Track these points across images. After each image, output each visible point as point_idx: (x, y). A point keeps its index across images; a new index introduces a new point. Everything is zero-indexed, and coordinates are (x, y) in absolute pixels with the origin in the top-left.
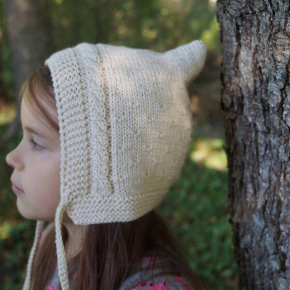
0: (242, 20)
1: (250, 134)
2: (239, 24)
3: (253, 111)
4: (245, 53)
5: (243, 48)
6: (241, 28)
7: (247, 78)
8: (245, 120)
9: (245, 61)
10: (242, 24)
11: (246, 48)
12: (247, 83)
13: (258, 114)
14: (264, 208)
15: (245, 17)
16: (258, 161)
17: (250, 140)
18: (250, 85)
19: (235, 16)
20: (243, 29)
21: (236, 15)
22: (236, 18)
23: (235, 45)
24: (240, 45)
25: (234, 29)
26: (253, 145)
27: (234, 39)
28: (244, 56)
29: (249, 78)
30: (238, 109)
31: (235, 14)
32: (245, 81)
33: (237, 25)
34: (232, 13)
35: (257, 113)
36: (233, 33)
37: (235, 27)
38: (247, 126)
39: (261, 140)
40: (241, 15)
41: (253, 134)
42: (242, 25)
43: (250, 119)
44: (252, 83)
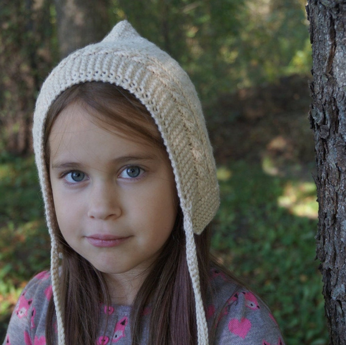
0: (338, 12)
2: (334, 17)
4: (342, 54)
5: (339, 47)
6: (337, 23)
7: (343, 86)
8: (340, 139)
9: (340, 65)
10: (338, 17)
11: (342, 48)
12: (344, 92)
15: (342, 7)
19: (329, 7)
20: (338, 24)
21: (331, 6)
22: (330, 10)
23: (329, 45)
24: (335, 45)
25: (328, 24)
27: (328, 37)
28: (340, 58)
30: (331, 126)
31: (329, 5)
33: (331, 18)
34: (325, 3)
36: (326, 30)
37: (329, 21)
38: (343, 146)
40: (337, 6)
42: (337, 19)
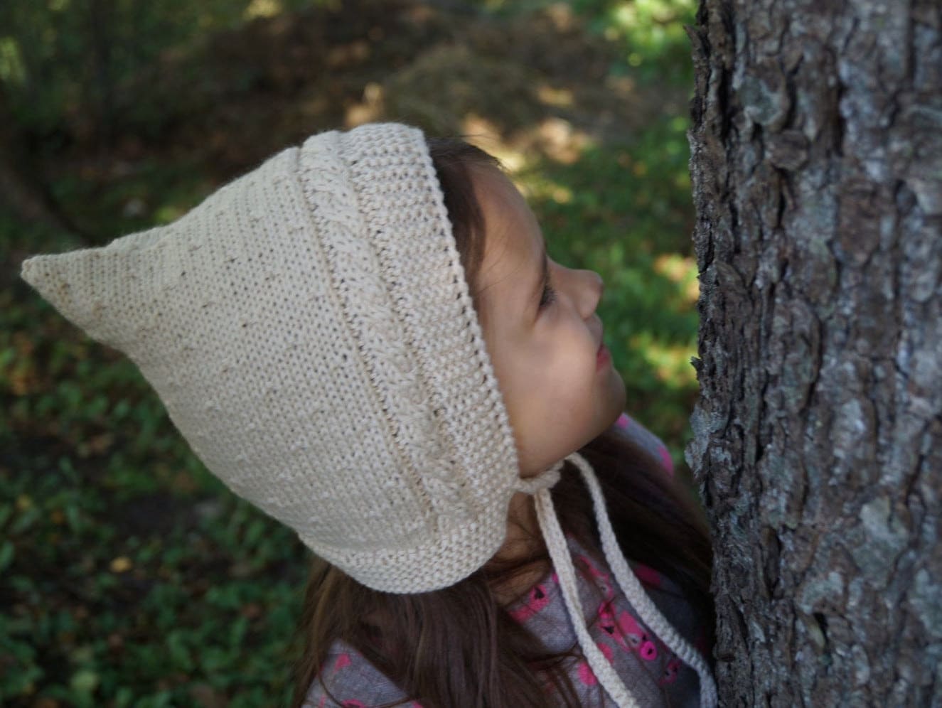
1: (870, 225)
3: (903, 138)
7: (874, 15)
8: (855, 172)
12: (874, 34)
13: (922, 152)
14: (911, 482)
16: (898, 320)
17: (869, 245)
18: (885, 41)
26: (883, 263)
29: (887, 16)
30: (819, 135)
32: (864, 26)
35: (918, 146)
38: (864, 193)
39: (918, 244)
41: (887, 226)
43: (875, 171)
44: (898, 34)
